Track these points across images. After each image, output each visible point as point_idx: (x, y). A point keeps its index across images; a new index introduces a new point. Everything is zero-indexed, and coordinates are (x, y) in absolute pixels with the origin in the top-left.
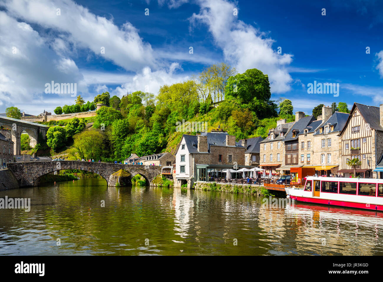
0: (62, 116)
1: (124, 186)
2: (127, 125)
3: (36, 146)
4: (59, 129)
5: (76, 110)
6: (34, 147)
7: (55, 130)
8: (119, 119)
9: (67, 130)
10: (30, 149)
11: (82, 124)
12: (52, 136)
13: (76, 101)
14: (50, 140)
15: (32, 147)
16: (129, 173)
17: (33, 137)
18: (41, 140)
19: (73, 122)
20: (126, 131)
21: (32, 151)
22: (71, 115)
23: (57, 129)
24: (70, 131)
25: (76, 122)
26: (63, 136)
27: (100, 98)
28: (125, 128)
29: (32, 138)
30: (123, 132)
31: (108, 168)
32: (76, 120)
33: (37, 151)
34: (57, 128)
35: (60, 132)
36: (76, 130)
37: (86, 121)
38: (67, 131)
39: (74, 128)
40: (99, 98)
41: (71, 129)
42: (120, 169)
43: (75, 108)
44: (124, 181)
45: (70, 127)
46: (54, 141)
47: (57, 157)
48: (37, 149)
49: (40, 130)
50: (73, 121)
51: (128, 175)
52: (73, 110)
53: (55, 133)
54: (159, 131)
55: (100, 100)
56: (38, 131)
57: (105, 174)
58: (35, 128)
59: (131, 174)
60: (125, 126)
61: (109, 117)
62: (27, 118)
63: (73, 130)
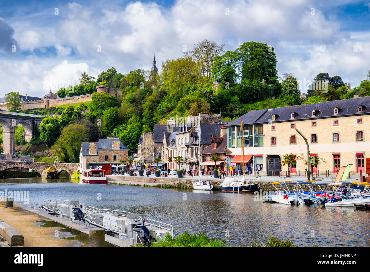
0: (65, 100)
1: (50, 179)
2: (116, 115)
3: (31, 140)
4: (51, 121)
5: (80, 91)
6: (29, 141)
7: (48, 122)
8: (110, 107)
9: (60, 121)
10: (25, 143)
11: (76, 113)
12: (44, 129)
13: (80, 79)
14: (42, 133)
15: (27, 141)
16: (56, 169)
17: (28, 129)
18: (36, 133)
19: (67, 112)
20: (114, 122)
21: (27, 145)
22: (73, 99)
23: (49, 121)
24: (63, 121)
25: (70, 111)
26: (56, 128)
27: (104, 77)
28: (113, 119)
29: (27, 131)
30: (111, 123)
31: (42, 166)
32: (71, 109)
33: (31, 146)
34: (49, 119)
35: (52, 125)
36: (70, 121)
37: (86, 107)
38: (61, 123)
39: (67, 119)
40: (102, 76)
41: (64, 119)
42: (50, 166)
43: (78, 89)
44: (51, 175)
45: (63, 117)
46: (46, 135)
47: (49, 153)
48: (32, 144)
49: (35, 122)
50: (67, 110)
51: (55, 171)
52: (76, 92)
53: (47, 126)
54: (149, 120)
55: (104, 79)
56: (33, 123)
57: (40, 170)
58: (29, 120)
59: (57, 170)
60: (113, 117)
61: (101, 105)
62: (27, 104)
63: (67, 121)
